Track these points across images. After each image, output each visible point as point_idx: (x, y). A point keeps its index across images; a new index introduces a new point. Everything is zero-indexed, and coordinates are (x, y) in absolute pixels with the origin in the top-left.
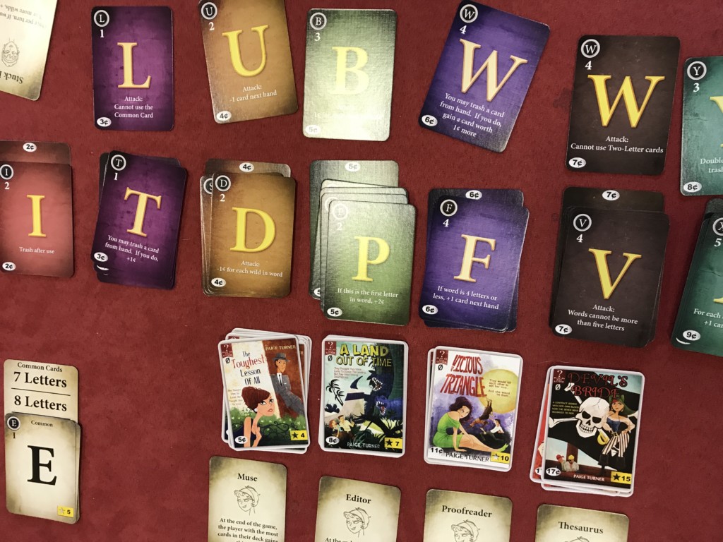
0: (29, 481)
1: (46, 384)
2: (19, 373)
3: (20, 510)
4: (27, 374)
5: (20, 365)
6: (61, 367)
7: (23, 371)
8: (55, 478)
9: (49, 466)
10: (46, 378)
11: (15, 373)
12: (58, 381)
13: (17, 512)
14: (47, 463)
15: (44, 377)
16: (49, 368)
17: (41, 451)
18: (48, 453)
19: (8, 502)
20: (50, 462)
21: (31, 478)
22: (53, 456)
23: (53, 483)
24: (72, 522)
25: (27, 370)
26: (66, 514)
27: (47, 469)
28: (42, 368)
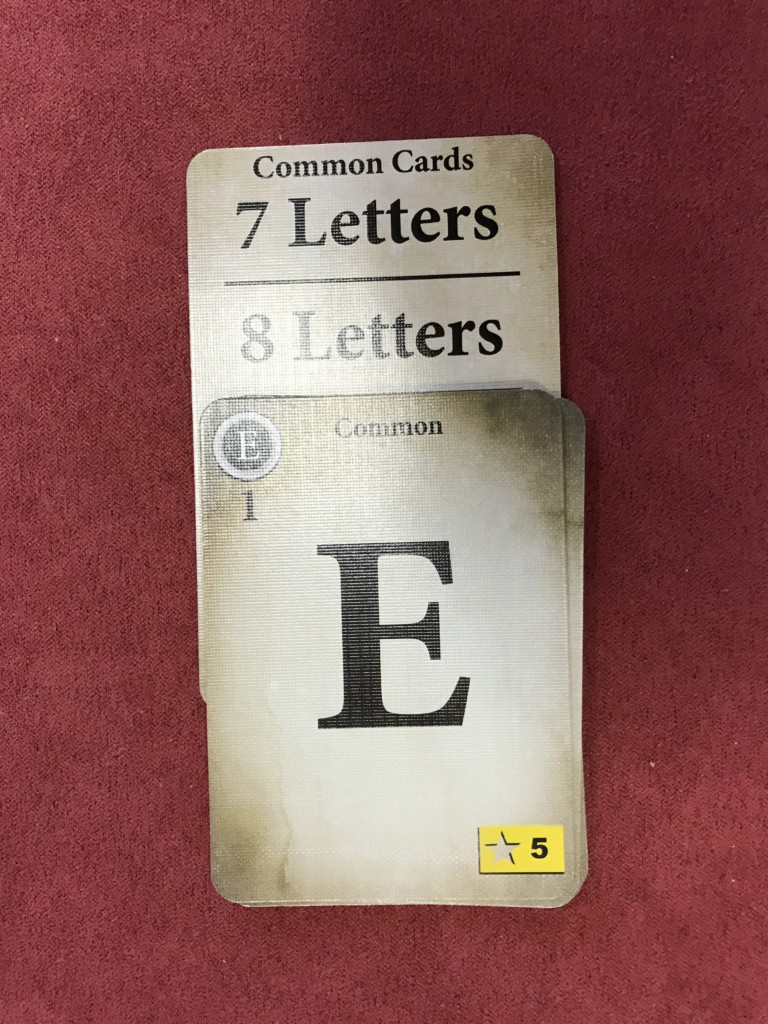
0: (324, 723)
1: (398, 238)
2: (261, 206)
3: (283, 885)
4: (300, 204)
5: (266, 167)
6: (467, 145)
7: (279, 193)
8: (463, 685)
9: (427, 631)
10: (396, 210)
11: (243, 207)
12: (453, 214)
13: (266, 897)
14: (417, 615)
15: (384, 205)
16: (405, 162)
17: (383, 561)
18: (426, 566)
19: (219, 851)
20: (433, 608)
21: (335, 706)
22: (447, 578)
23: (452, 713)
24: (552, 896)
25: (299, 186)
26: (525, 861)
27: (418, 647)
28: (374, 166)
